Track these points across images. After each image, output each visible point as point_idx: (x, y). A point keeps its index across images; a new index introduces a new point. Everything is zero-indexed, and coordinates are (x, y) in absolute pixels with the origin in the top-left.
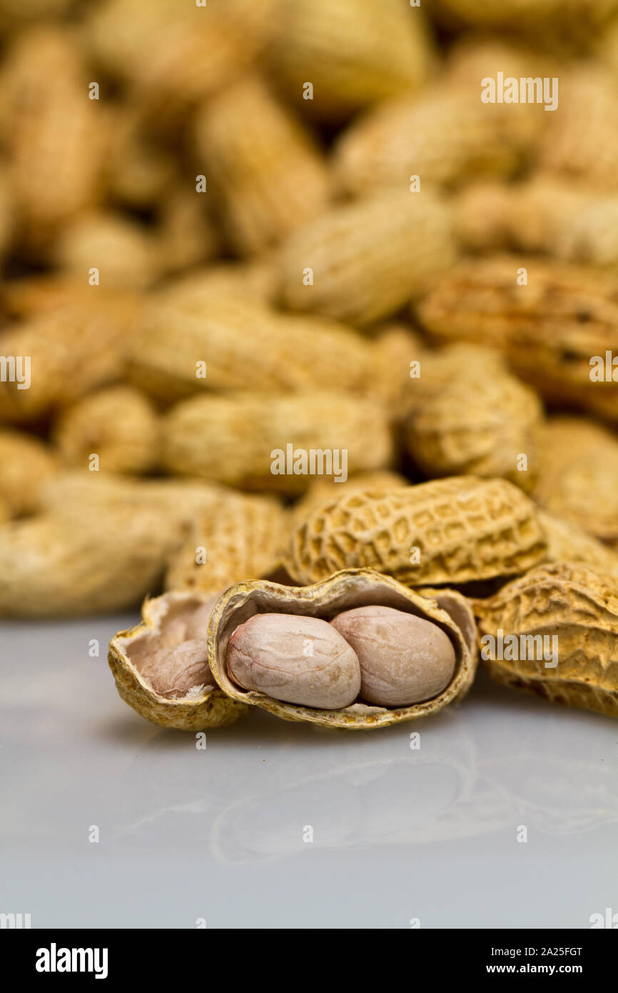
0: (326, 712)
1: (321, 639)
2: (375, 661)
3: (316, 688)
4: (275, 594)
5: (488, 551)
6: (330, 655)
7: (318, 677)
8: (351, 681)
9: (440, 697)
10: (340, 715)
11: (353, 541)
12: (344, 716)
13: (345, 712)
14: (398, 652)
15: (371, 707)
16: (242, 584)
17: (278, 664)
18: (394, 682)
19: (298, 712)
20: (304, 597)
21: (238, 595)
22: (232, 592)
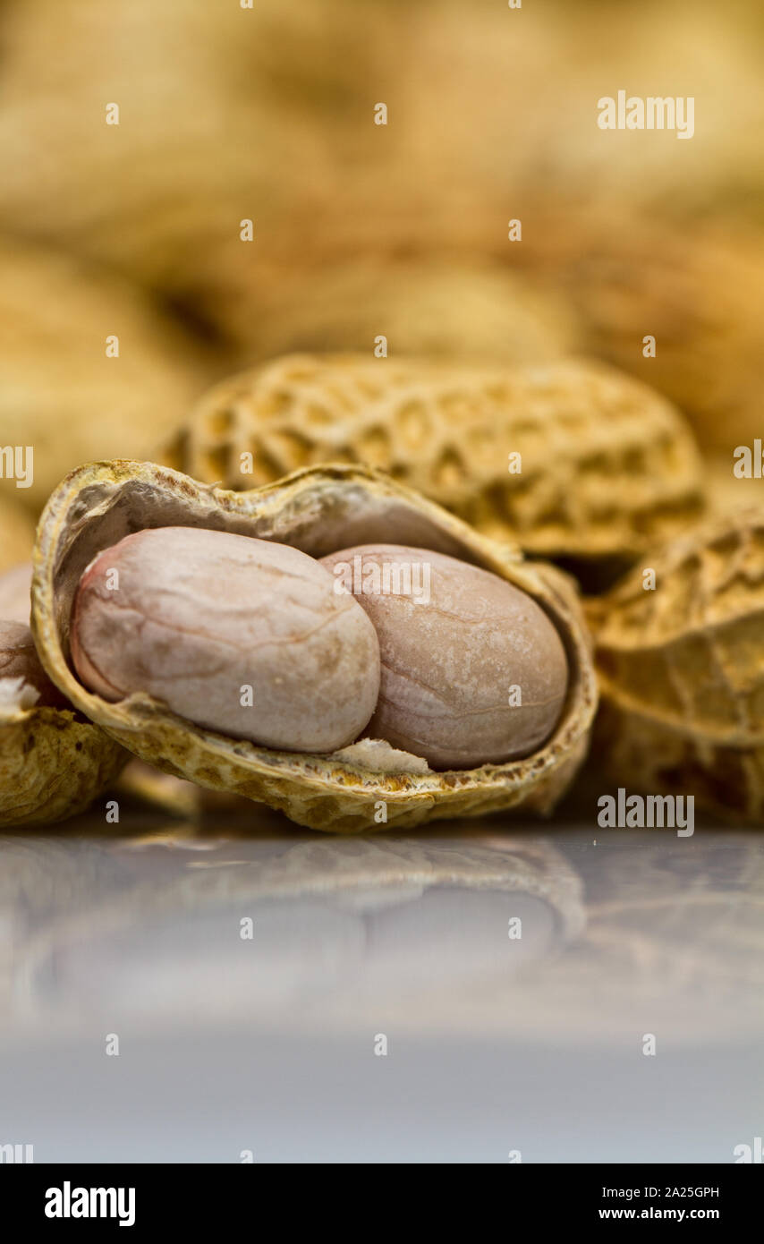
0: (299, 758)
1: (297, 577)
2: (411, 641)
3: (287, 685)
4: (177, 492)
5: (598, 490)
6: (318, 610)
7: (292, 659)
8: (362, 676)
9: (538, 756)
10: (328, 768)
11: (306, 446)
12: (337, 770)
13: (340, 761)
14: (460, 625)
15: (398, 752)
16: (105, 465)
17: (205, 622)
18: (450, 695)
19: (237, 751)
20: (236, 510)
21: (95, 488)
22: (84, 477)
